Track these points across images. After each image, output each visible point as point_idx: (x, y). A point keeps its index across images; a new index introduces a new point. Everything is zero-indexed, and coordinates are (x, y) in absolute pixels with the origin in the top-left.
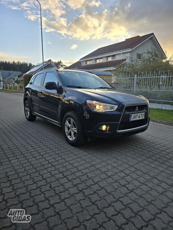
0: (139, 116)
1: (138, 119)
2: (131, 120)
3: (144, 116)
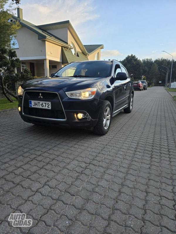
0: (42, 105)
1: (41, 107)
2: (31, 106)
3: (50, 106)
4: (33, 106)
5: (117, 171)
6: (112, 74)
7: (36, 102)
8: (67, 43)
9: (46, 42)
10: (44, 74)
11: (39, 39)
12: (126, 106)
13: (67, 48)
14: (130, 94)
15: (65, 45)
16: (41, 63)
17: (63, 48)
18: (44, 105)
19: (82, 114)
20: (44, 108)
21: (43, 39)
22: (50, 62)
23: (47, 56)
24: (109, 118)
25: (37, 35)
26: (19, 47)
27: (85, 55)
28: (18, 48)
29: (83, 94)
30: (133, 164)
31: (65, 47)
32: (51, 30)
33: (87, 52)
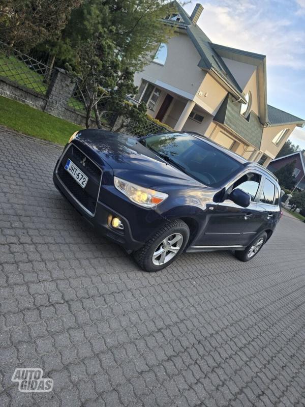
0: (78, 175)
1: (75, 177)
2: (67, 168)
3: (85, 183)
4: (68, 170)
5: (89, 341)
6: (228, 186)
7: (75, 167)
8: (241, 91)
9: (207, 75)
10: (177, 121)
11: (198, 65)
12: (238, 248)
13: (237, 98)
14: (258, 231)
15: (235, 92)
16: (183, 102)
17: (230, 96)
18: (80, 176)
19: (120, 222)
20: (78, 180)
21: (205, 67)
22: (197, 107)
23: (196, 97)
24: (176, 252)
25: (200, 58)
26: (165, 64)
27: (261, 123)
28: (163, 66)
29: (139, 193)
30: (124, 348)
31: (233, 96)
32: (229, 58)
33: (267, 120)
